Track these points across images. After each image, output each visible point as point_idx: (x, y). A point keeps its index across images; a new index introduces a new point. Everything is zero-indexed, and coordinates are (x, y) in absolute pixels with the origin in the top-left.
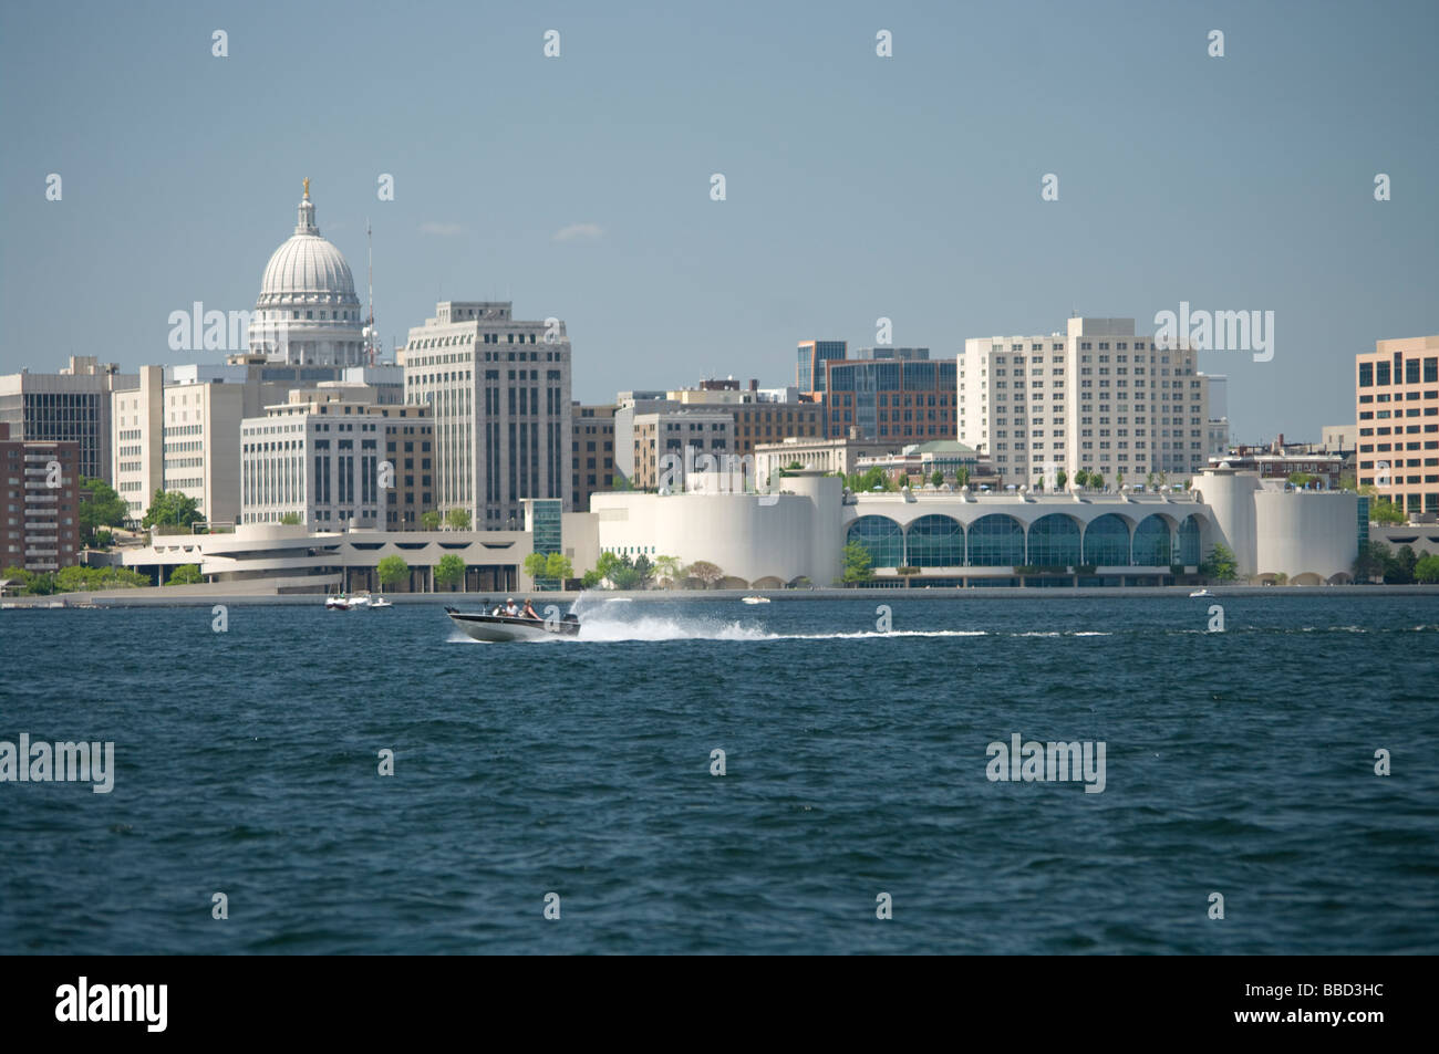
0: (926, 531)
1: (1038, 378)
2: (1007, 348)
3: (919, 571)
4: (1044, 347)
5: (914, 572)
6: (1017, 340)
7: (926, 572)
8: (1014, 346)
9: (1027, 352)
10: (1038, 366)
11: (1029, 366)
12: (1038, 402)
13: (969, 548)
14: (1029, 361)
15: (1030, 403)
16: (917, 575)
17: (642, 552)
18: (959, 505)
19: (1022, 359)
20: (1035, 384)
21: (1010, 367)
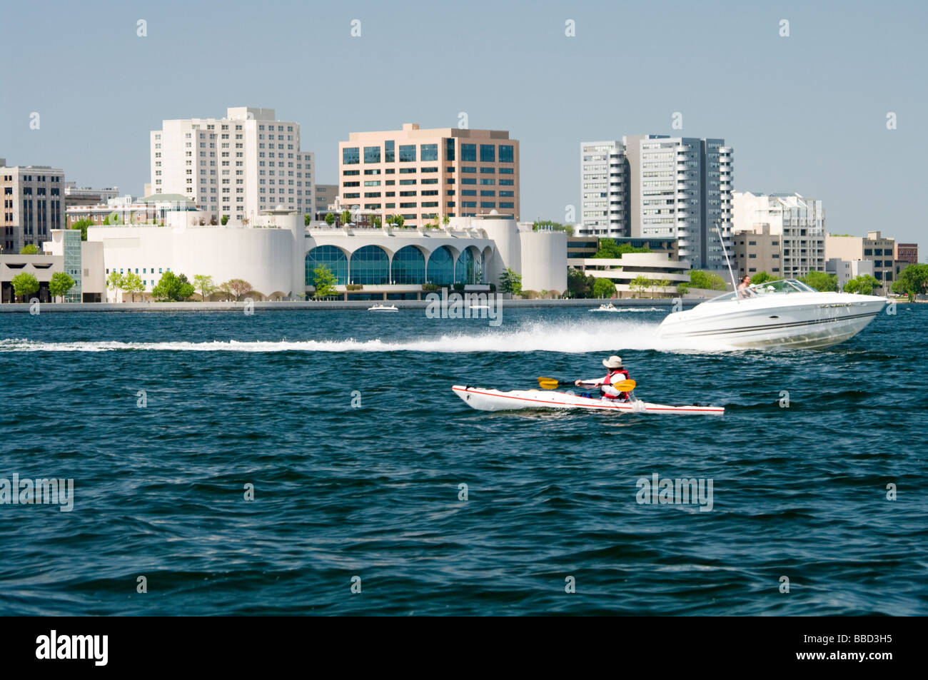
0: (363, 258)
1: (225, 150)
2: (204, 127)
3: (362, 288)
4: (230, 128)
5: (358, 288)
6: (211, 121)
7: (368, 288)
8: (209, 126)
9: (218, 130)
10: (225, 141)
11: (219, 141)
12: (226, 168)
13: (392, 271)
14: (219, 137)
15: (220, 168)
16: (360, 291)
17: (133, 271)
18: (384, 238)
19: (214, 135)
20: (224, 154)
21: (208, 141)
